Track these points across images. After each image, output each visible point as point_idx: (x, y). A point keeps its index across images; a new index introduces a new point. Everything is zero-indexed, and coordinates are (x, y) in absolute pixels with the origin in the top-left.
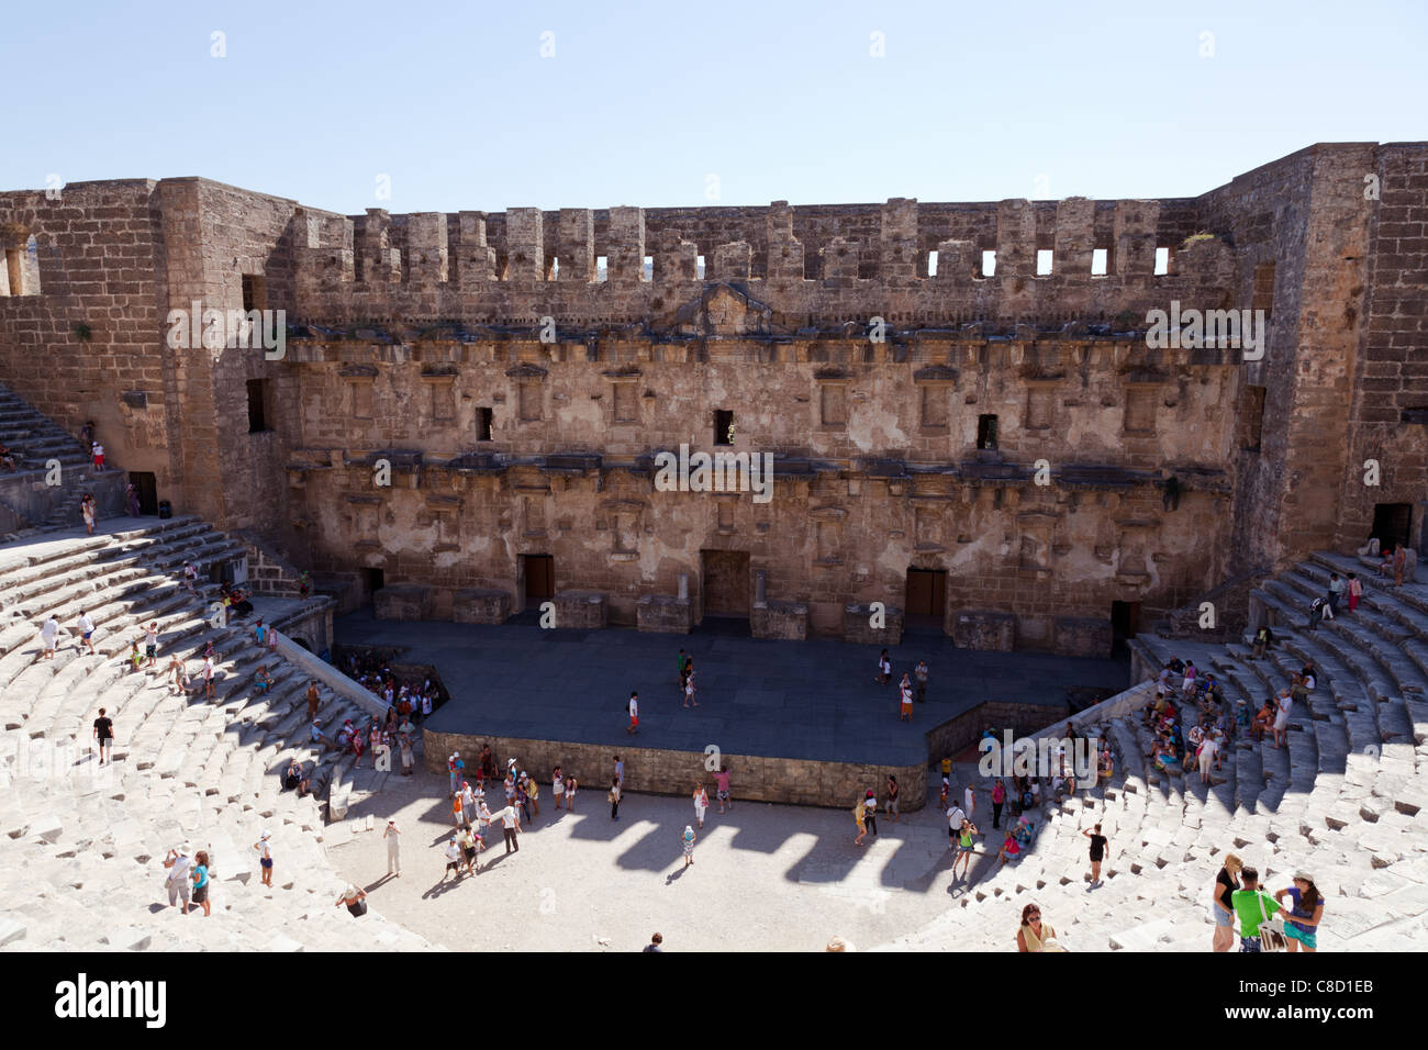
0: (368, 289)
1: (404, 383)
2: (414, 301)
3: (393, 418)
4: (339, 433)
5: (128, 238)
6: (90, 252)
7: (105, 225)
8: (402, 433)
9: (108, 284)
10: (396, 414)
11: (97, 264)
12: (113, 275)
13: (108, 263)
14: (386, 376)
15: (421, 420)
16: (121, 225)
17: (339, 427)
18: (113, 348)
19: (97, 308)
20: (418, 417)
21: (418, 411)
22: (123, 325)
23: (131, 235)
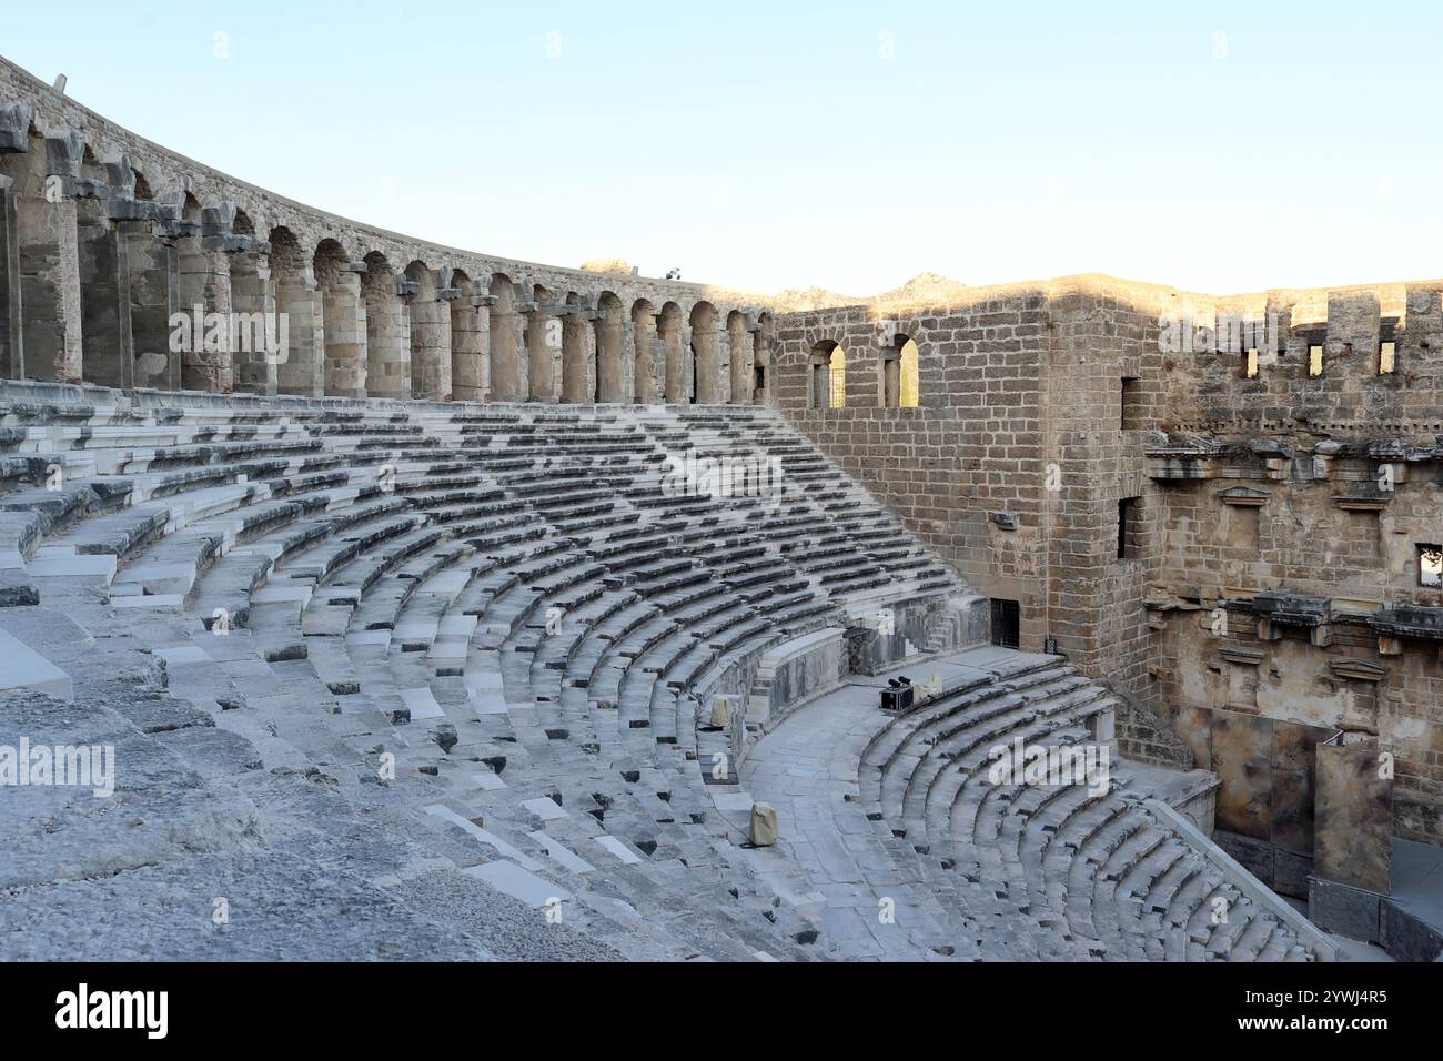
0: (1263, 389)
1: (1307, 508)
2: (1330, 403)
3: (1287, 551)
4: (1210, 565)
5: (1015, 346)
6: (973, 361)
7: (991, 333)
8: (1299, 570)
9: (989, 395)
10: (1292, 546)
11: (978, 373)
12: (994, 386)
13: (990, 373)
14: (1282, 497)
15: (1329, 556)
16: (1007, 333)
17: (1211, 557)
18: (986, 462)
19: (974, 420)
20: (1325, 551)
21: (1326, 544)
22: (1000, 439)
23: (1018, 342)
